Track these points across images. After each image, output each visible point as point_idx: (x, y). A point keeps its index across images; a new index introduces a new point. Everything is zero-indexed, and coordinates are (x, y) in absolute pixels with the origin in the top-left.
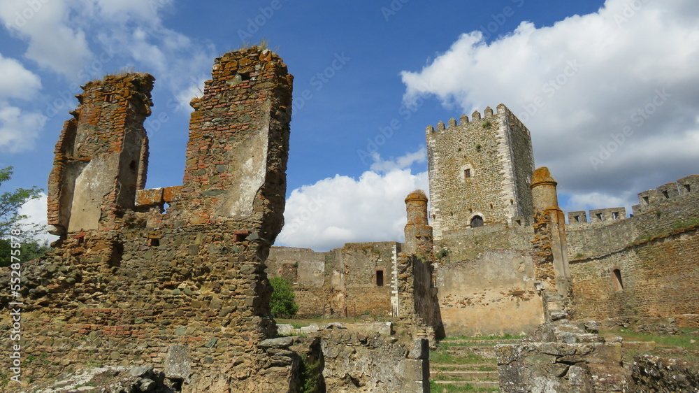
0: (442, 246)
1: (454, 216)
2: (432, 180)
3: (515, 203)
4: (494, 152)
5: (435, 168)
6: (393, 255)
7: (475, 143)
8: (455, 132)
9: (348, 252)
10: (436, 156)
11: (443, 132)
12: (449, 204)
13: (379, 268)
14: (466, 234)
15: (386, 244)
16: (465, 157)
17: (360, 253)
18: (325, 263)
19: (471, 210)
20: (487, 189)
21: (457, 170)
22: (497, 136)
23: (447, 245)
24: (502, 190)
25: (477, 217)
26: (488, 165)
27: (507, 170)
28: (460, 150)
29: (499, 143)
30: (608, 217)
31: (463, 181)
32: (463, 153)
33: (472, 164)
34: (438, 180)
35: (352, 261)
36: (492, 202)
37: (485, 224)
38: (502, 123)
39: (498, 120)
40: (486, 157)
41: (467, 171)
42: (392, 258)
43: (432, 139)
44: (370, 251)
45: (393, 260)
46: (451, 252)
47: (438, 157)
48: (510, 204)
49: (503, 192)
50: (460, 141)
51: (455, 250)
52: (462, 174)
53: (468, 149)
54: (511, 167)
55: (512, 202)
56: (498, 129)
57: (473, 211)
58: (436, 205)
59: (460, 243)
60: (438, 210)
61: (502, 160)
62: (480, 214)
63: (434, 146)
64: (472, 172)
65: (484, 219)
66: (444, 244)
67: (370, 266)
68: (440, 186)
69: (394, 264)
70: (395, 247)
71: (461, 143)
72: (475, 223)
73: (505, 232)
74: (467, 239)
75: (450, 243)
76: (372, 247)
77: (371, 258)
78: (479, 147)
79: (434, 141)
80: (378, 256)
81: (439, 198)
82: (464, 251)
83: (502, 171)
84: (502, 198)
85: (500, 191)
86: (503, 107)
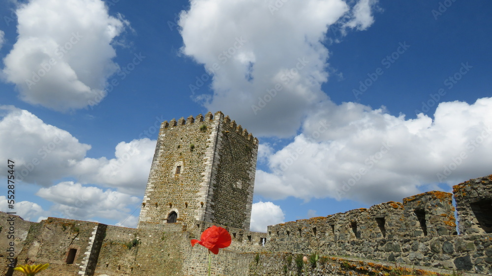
0: (136, 235)
1: (159, 208)
2: (153, 170)
3: (205, 206)
4: (203, 154)
5: (158, 160)
6: (91, 236)
7: (191, 143)
8: (180, 130)
9: (48, 226)
10: (161, 149)
11: (172, 129)
12: (157, 195)
13: (73, 246)
14: (157, 228)
15: (88, 224)
16: (181, 154)
17: (59, 227)
18: (29, 233)
19: (171, 205)
20: (188, 188)
21: (172, 165)
22: (208, 140)
23: (140, 236)
24: (199, 191)
25: (174, 213)
26: (195, 165)
27: (207, 174)
28: (179, 147)
29: (208, 147)
30: (255, 242)
31: (173, 176)
32: (180, 150)
33: (184, 162)
34: (157, 172)
35: (49, 235)
36: (188, 201)
37: (177, 221)
38: (215, 128)
39: (213, 126)
40: (195, 157)
41: (179, 167)
42: (90, 238)
43: (163, 133)
44: (69, 228)
45: (90, 241)
46: (141, 242)
47: (162, 151)
48: (201, 206)
49: (199, 194)
50: (181, 139)
51: (144, 242)
52: (174, 170)
53: (185, 149)
54: (210, 171)
55: (202, 204)
56: (211, 133)
57: (173, 206)
58: (148, 195)
59: (150, 236)
60: (149, 199)
61: (206, 163)
62: (176, 211)
63: (162, 139)
64: (182, 169)
65: (178, 217)
66: (138, 234)
67: (65, 242)
68: (156, 177)
69: (89, 245)
70: (96, 228)
71: (181, 141)
72: (172, 218)
73: (180, 235)
74: (156, 233)
75: (143, 233)
76: (74, 225)
77: (68, 235)
78: (193, 147)
79: (164, 135)
80: (76, 235)
81: (152, 188)
82: (151, 244)
83: (203, 174)
84: (197, 199)
85: (197, 192)
86: (219, 114)
